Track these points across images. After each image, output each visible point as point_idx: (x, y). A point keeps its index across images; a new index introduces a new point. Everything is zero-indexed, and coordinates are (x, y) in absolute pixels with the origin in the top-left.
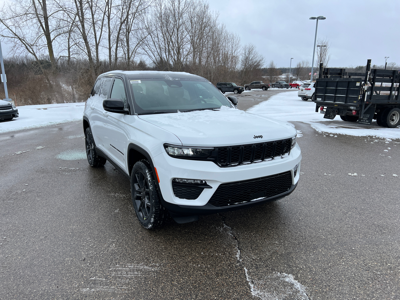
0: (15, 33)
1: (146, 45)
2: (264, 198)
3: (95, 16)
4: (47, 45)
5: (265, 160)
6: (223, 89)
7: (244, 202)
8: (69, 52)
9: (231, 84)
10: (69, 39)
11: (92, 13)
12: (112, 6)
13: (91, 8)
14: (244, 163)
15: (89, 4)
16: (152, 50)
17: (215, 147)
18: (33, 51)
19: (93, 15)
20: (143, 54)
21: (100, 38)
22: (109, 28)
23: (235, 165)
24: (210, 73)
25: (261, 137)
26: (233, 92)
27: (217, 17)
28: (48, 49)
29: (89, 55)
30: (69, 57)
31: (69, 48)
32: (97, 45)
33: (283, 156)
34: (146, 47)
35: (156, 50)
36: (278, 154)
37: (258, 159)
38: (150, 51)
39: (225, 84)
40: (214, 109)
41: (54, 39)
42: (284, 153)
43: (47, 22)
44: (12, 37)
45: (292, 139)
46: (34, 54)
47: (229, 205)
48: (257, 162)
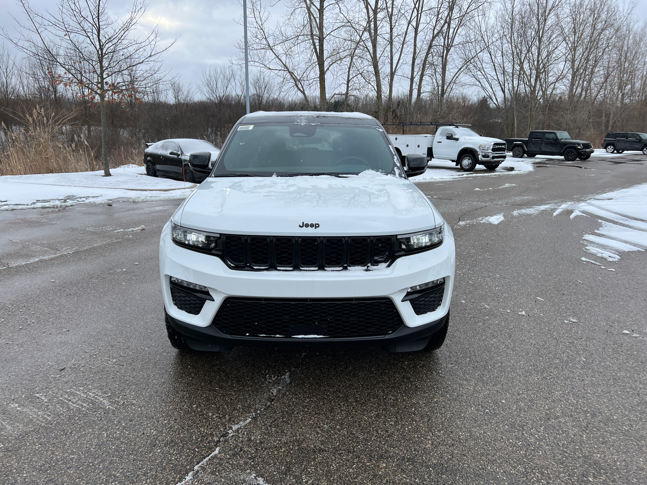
0: (284, 63)
1: (480, 70)
2: (322, 336)
3: (394, 30)
4: (318, 79)
5: (326, 269)
6: (619, 145)
7: (278, 336)
8: (348, 87)
9: (638, 135)
10: (349, 69)
11: (391, 26)
12: (423, 10)
13: (391, 19)
14: (278, 268)
15: (388, 11)
16: (488, 76)
17: (221, 234)
18: (302, 87)
19: (391, 29)
20: (473, 85)
21: (398, 63)
22: (415, 46)
23: (262, 269)
24: (608, 116)
25: (317, 226)
26: (642, 150)
27: (633, 8)
28: (319, 84)
29: (379, 91)
30: (347, 93)
31: (348, 82)
32: (392, 74)
33: (371, 267)
34: (479, 73)
35: (496, 78)
36: (355, 263)
37: (311, 265)
38: (485, 80)
39: (626, 136)
40: (341, 175)
41: (328, 69)
42: (376, 263)
43: (321, 45)
44: (279, 70)
45: (399, 237)
46: (303, 93)
47: (248, 336)
48: (306, 270)
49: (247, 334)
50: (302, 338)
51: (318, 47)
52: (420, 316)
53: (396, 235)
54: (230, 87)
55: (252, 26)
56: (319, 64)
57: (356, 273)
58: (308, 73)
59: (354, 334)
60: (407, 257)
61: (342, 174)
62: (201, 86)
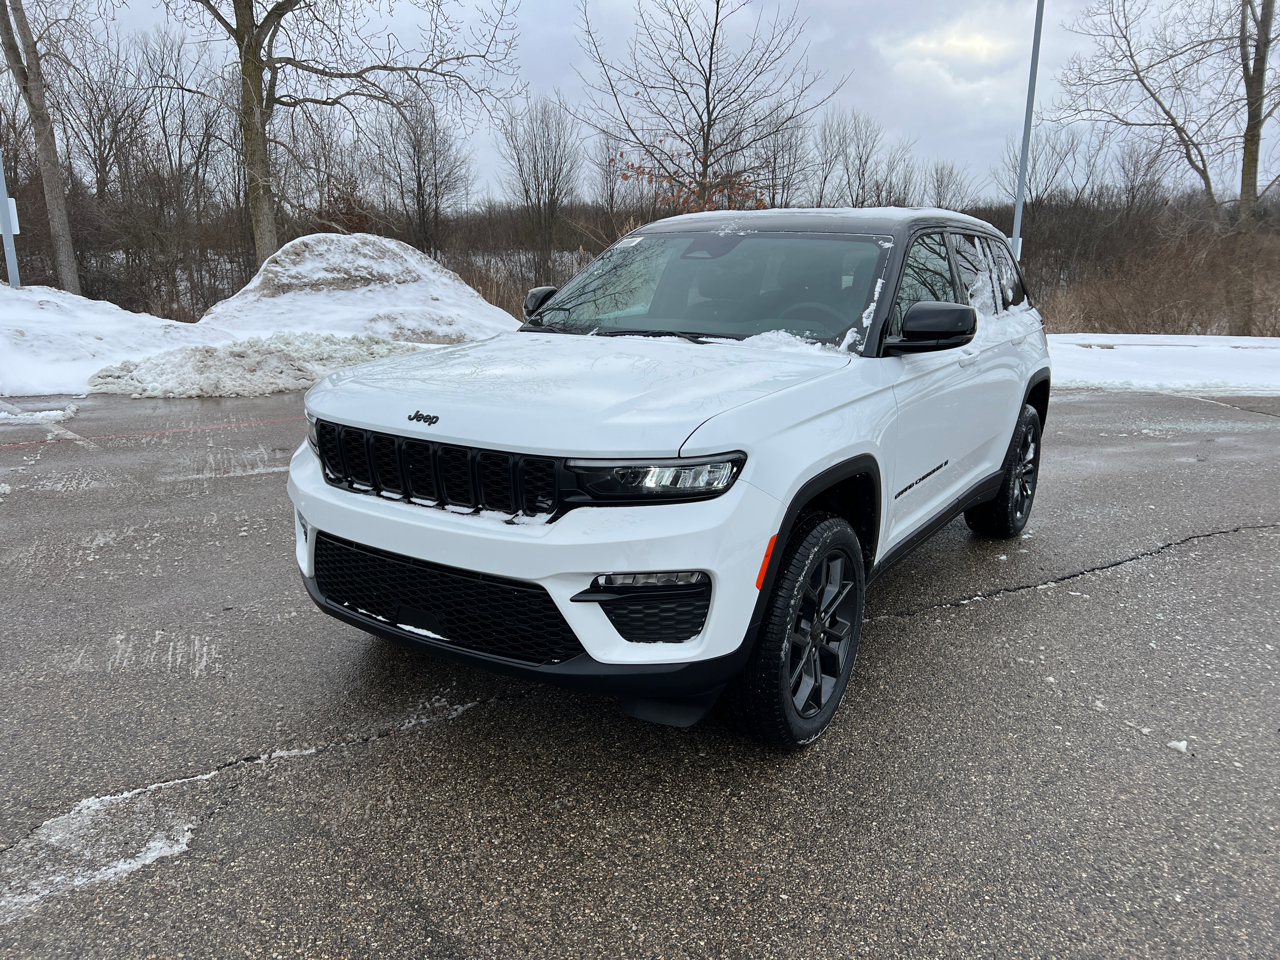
0: (1168, 108)
2: (438, 637)
4: (1243, 140)
5: (446, 507)
7: (380, 618)
18: (1202, 159)
23: (361, 490)
25: (431, 420)
33: (521, 519)
36: (495, 504)
40: (704, 339)
41: (1270, 114)
42: (532, 511)
43: (1261, 60)
44: (1151, 125)
45: (572, 463)
46: (1204, 174)
47: (346, 607)
48: (423, 506)
49: (346, 604)
50: (409, 632)
51: (1251, 64)
52: (635, 644)
53: (567, 459)
54: (1063, 170)
55: (1101, 33)
56: (1250, 104)
57: (490, 525)
58: (1220, 128)
59: (490, 648)
60: (595, 509)
61: (708, 336)
62: (1000, 171)
